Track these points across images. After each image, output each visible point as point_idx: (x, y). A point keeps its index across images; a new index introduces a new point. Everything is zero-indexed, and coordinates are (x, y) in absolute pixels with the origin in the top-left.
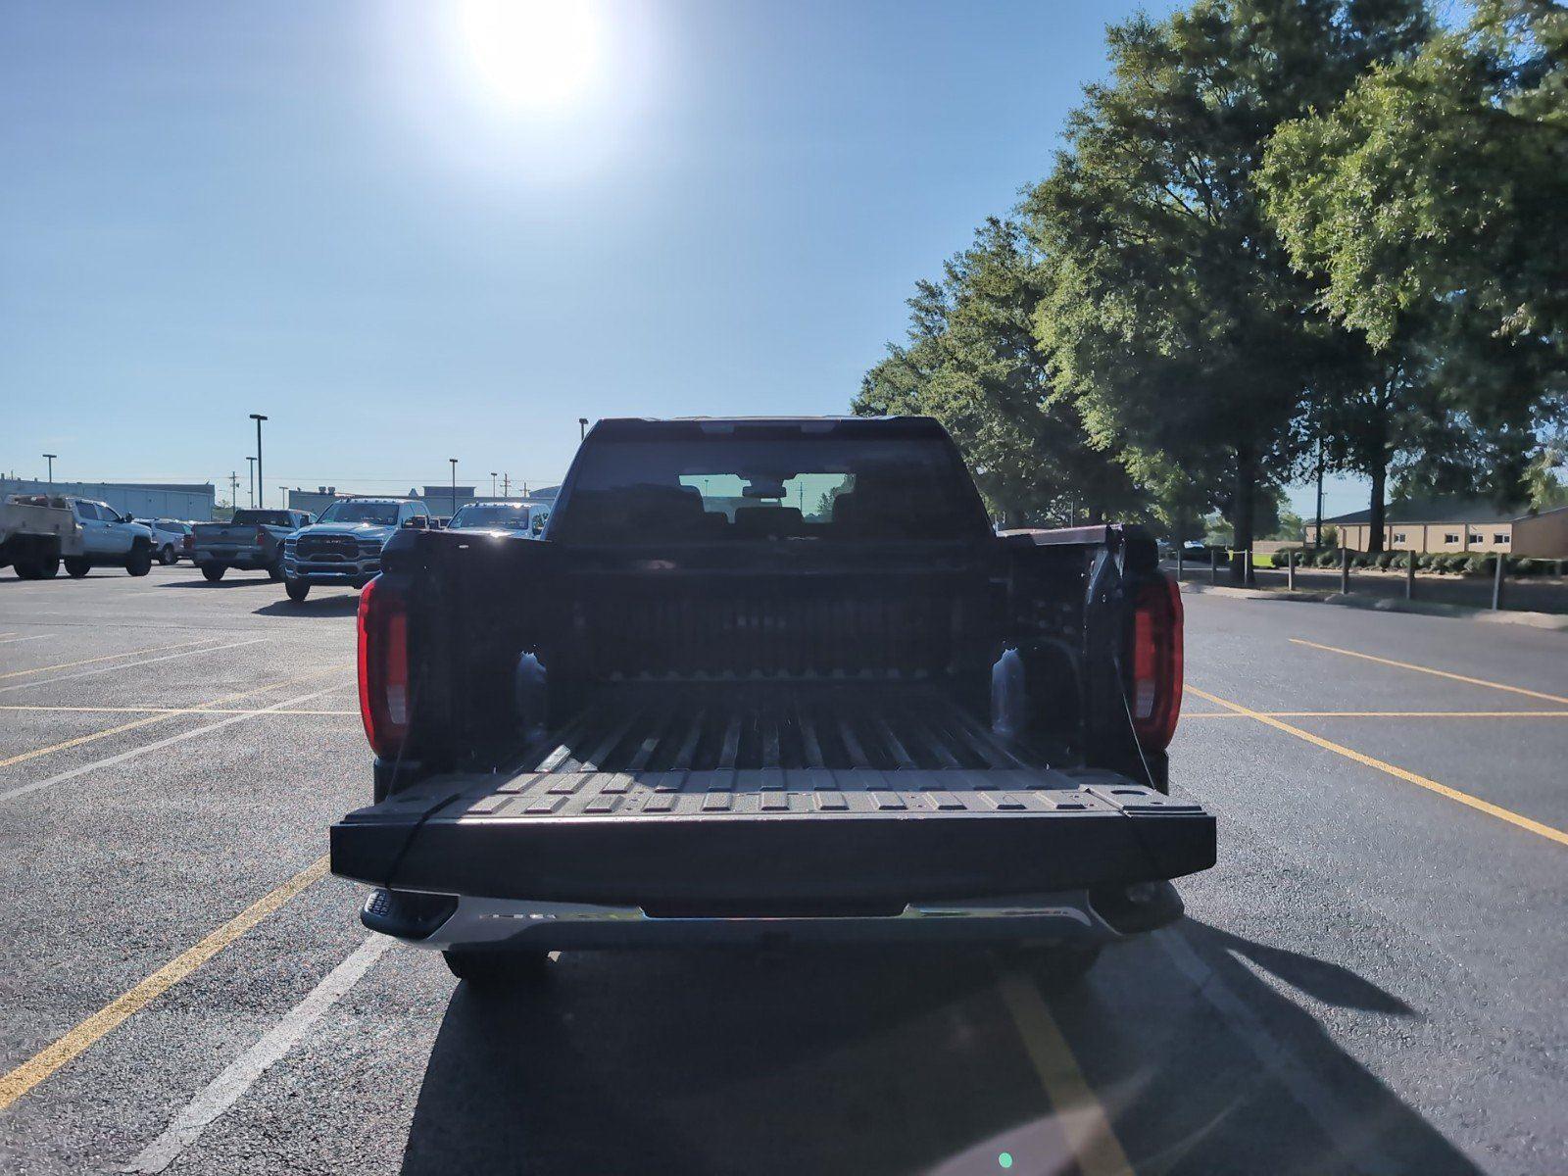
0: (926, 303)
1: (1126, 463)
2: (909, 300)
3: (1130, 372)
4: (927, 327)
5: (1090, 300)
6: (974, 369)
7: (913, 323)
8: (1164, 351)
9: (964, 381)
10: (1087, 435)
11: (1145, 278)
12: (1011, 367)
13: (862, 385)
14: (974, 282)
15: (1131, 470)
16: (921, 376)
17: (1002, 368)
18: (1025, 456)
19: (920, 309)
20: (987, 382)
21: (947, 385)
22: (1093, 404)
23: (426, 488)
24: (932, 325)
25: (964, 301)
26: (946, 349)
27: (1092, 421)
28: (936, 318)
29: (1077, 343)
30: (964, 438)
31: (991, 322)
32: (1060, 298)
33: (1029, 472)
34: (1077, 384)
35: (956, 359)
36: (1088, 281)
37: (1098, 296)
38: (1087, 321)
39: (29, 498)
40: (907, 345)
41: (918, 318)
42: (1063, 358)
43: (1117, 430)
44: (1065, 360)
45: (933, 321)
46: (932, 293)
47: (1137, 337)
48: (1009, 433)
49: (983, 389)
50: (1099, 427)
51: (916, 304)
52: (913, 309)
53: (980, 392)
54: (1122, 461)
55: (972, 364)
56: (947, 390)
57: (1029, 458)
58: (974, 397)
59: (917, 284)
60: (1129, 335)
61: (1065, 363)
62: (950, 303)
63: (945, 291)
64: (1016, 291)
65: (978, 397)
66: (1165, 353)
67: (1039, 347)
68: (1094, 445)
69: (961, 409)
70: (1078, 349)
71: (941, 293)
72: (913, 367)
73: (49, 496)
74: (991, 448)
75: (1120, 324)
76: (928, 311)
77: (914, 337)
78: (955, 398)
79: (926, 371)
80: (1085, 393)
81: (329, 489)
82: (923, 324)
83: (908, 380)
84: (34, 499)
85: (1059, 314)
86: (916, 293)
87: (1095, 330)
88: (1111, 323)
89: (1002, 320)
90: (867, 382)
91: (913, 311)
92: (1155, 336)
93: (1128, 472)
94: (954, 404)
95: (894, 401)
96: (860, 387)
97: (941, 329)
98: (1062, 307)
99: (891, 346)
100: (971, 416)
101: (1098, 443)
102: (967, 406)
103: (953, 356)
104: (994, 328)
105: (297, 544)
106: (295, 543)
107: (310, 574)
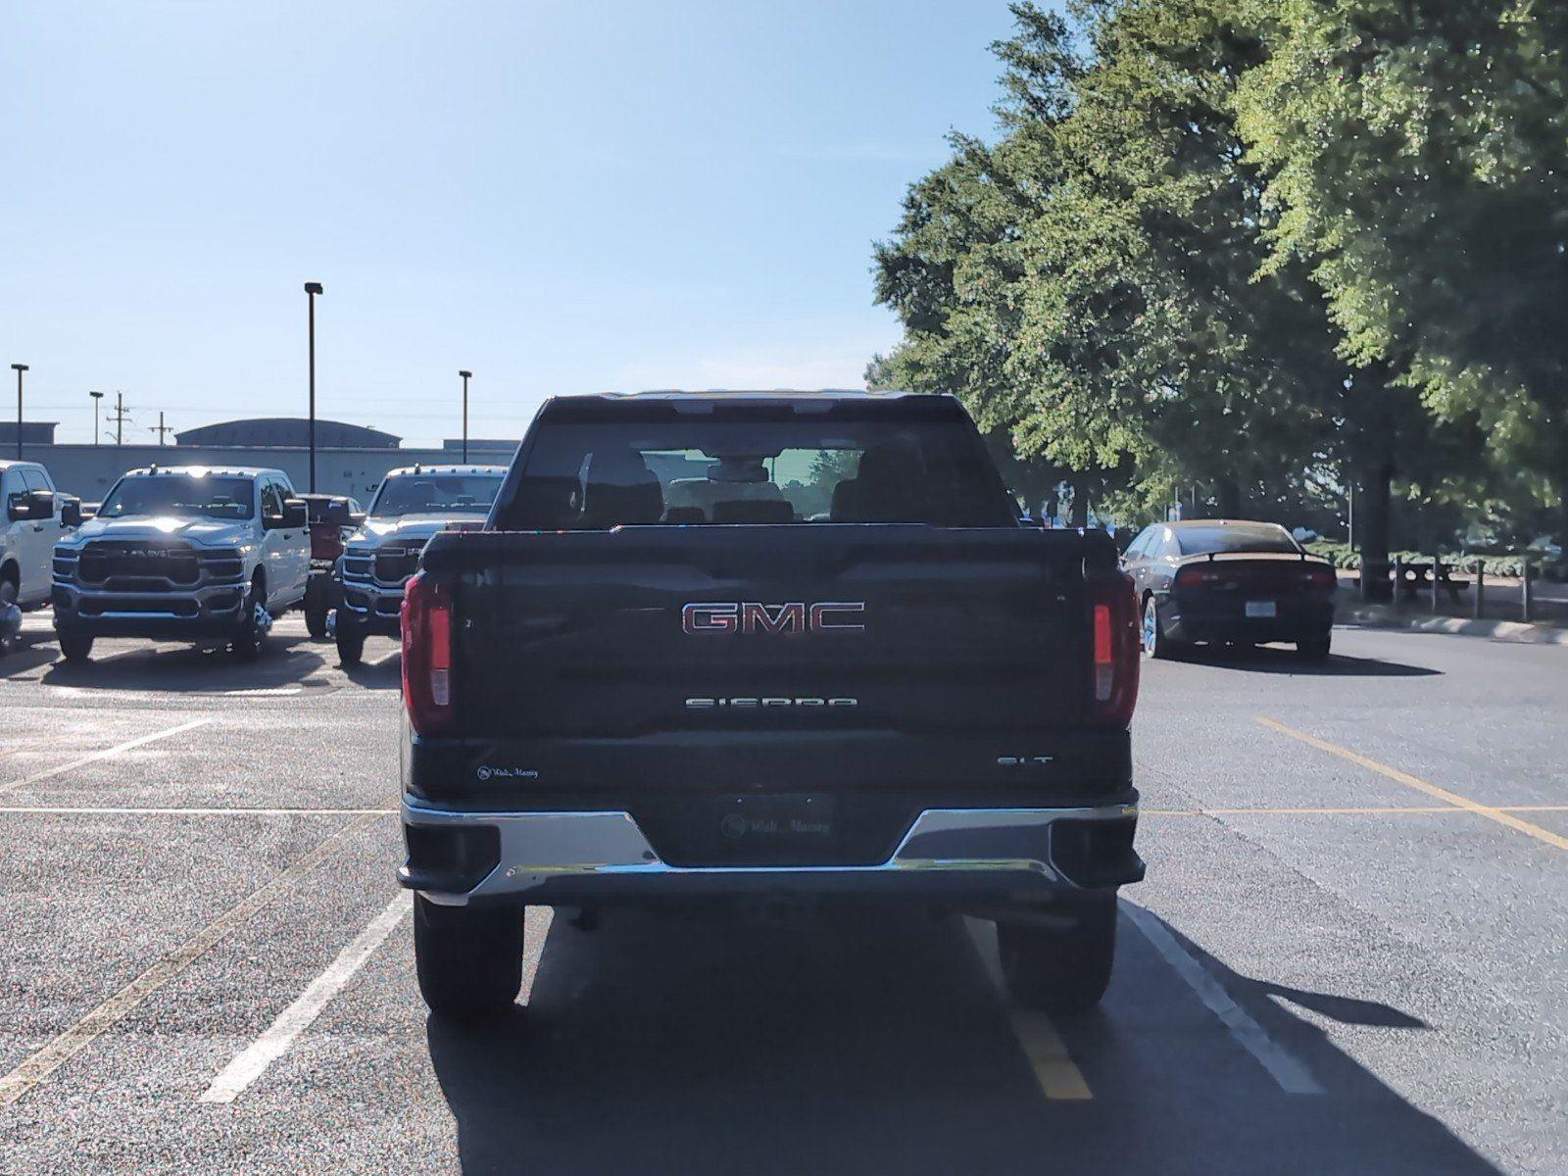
0: (1031, 49)
1: (1421, 387)
2: (997, 44)
3: (1420, 213)
4: (1035, 101)
5: (1341, 72)
6: (1127, 193)
7: (1005, 91)
8: (1482, 174)
9: (1103, 218)
10: (1341, 333)
11: (1445, 33)
12: (1200, 190)
13: (904, 212)
14: (1124, 18)
15: (1432, 402)
16: (1022, 200)
17: (1182, 193)
18: (1229, 369)
19: (1019, 63)
20: (1157, 222)
21: (1074, 225)
22: (1349, 276)
24: (1044, 96)
25: (1109, 49)
26: (1069, 153)
27: (1348, 307)
28: (1052, 80)
29: (1318, 154)
30: (1108, 332)
31: (1156, 100)
32: (1282, 66)
33: (1238, 402)
34: (1320, 233)
35: (1091, 172)
36: (1333, 38)
37: (1356, 64)
38: (1337, 112)
40: (992, 137)
41: (1015, 81)
42: (1293, 183)
43: (1395, 327)
44: (1295, 185)
45: (1047, 88)
46: (1045, 29)
47: (1432, 148)
48: (1198, 323)
49: (1143, 234)
50: (1362, 320)
51: (1010, 52)
52: (1005, 63)
53: (1138, 242)
54: (1412, 383)
55: (1123, 183)
56: (1070, 235)
57: (1239, 374)
58: (1124, 252)
59: (1014, 10)
60: (1415, 143)
61: (1296, 192)
62: (1083, 51)
63: (1071, 25)
64: (1208, 39)
65: (1134, 251)
66: (1484, 179)
67: (1252, 157)
68: (1351, 356)
69: (1099, 274)
70: (1319, 166)
71: (1062, 31)
72: (1005, 182)
74: (1162, 353)
75: (1401, 119)
76: (1035, 68)
77: (1008, 118)
78: (1086, 252)
79: (1030, 188)
80: (1334, 254)
82: (1024, 93)
83: (994, 208)
85: (1281, 99)
86: (1011, 30)
87: (1353, 129)
88: (1383, 116)
89: (1180, 99)
90: (912, 204)
91: (1004, 67)
92: (1469, 141)
93: (1424, 404)
94: (1085, 264)
95: (968, 251)
96: (898, 215)
97: (1064, 104)
98: (1286, 86)
99: (957, 139)
100: (1121, 288)
101: (1360, 351)
102: (1112, 268)
103: (1083, 165)
104: (1164, 112)
105: (78, 557)
106: (75, 557)
107: (105, 614)
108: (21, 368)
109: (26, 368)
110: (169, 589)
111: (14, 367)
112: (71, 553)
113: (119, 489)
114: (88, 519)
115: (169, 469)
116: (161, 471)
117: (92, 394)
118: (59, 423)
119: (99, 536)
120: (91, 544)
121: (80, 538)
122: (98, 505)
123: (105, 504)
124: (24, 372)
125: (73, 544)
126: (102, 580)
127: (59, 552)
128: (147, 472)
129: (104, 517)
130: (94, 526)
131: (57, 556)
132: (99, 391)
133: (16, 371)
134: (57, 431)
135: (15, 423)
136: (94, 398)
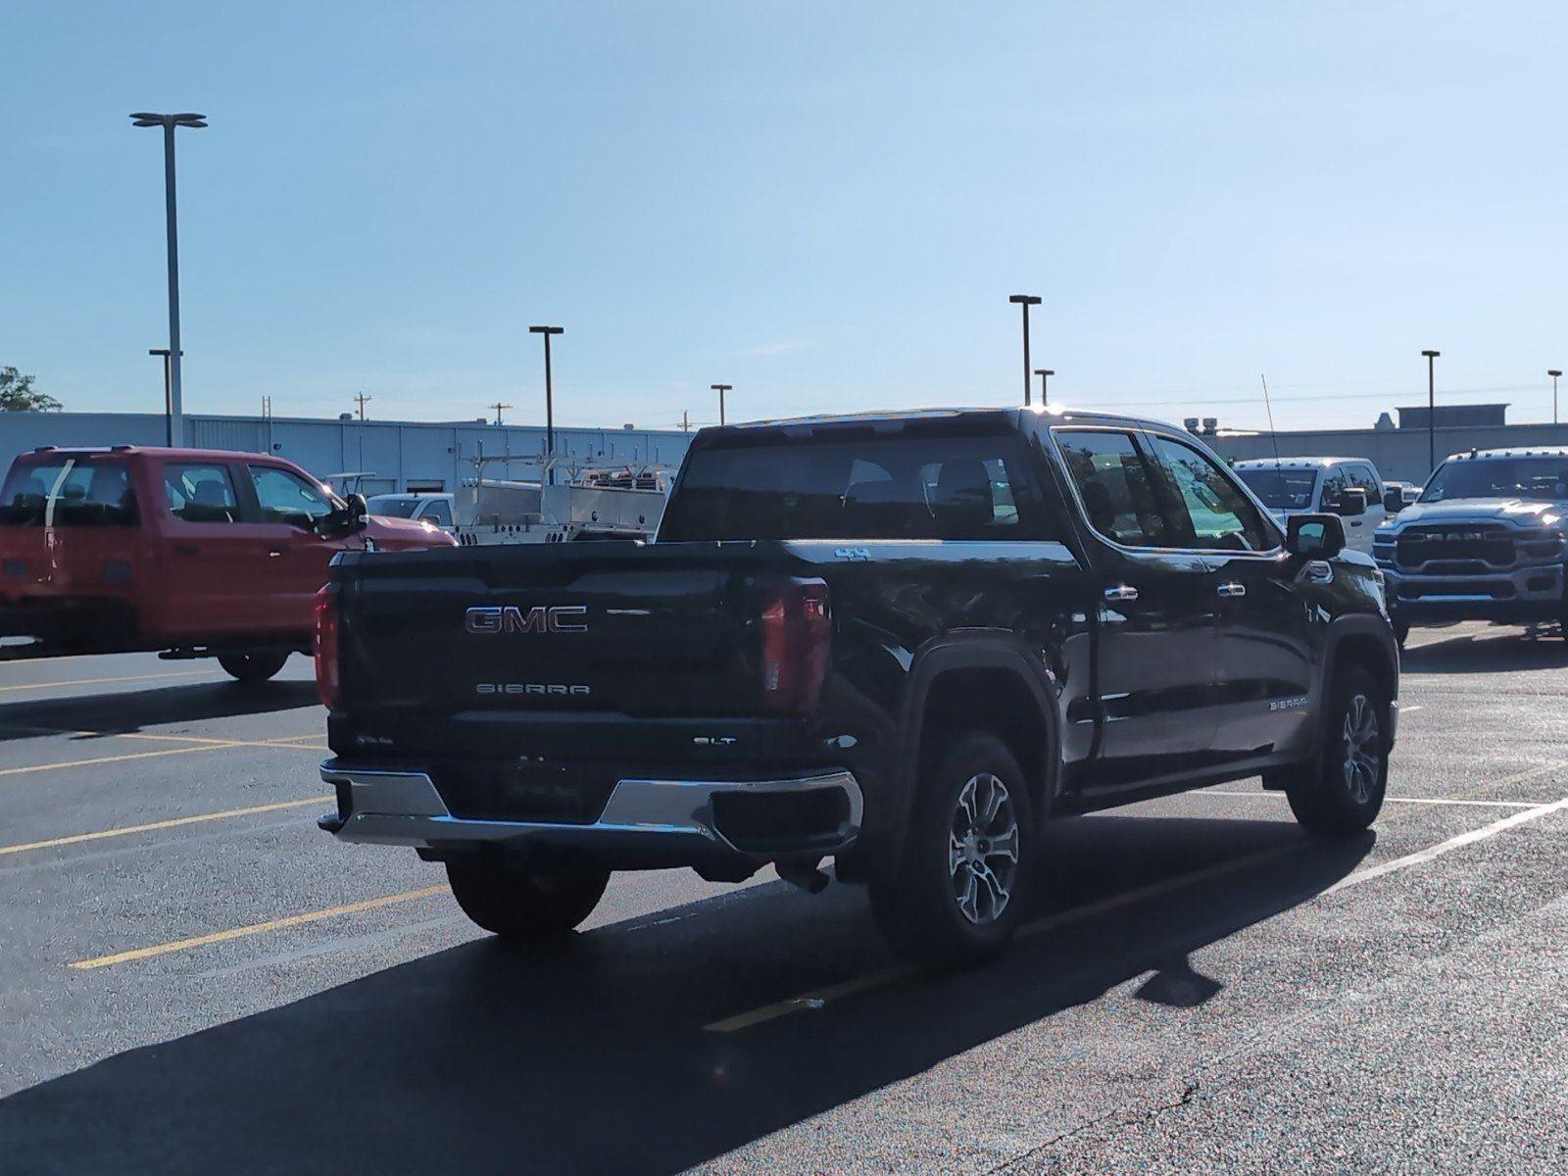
23: (1401, 410)
39: (608, 476)
73: (633, 470)
81: (1205, 421)
84: (615, 475)
105: (1396, 543)
106: (1392, 542)
107: (1423, 598)
108: (1431, 354)
109: (1437, 354)
110: (1486, 571)
111: (1425, 353)
112: (1388, 538)
113: (1441, 472)
114: (1409, 504)
115: (1509, 451)
116: (1481, 454)
117: (1551, 373)
118: (1509, 405)
119: (1417, 521)
120: (1407, 529)
121: (1397, 524)
122: (1420, 490)
123: (1427, 488)
124: (1434, 358)
125: (1393, 529)
126: (1418, 564)
127: (1378, 538)
128: (1466, 456)
129: (1425, 502)
130: (1413, 512)
131: (1376, 541)
132: (1558, 370)
133: (1427, 358)
134: (1507, 411)
135: (1426, 408)
136: (1553, 377)
